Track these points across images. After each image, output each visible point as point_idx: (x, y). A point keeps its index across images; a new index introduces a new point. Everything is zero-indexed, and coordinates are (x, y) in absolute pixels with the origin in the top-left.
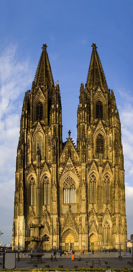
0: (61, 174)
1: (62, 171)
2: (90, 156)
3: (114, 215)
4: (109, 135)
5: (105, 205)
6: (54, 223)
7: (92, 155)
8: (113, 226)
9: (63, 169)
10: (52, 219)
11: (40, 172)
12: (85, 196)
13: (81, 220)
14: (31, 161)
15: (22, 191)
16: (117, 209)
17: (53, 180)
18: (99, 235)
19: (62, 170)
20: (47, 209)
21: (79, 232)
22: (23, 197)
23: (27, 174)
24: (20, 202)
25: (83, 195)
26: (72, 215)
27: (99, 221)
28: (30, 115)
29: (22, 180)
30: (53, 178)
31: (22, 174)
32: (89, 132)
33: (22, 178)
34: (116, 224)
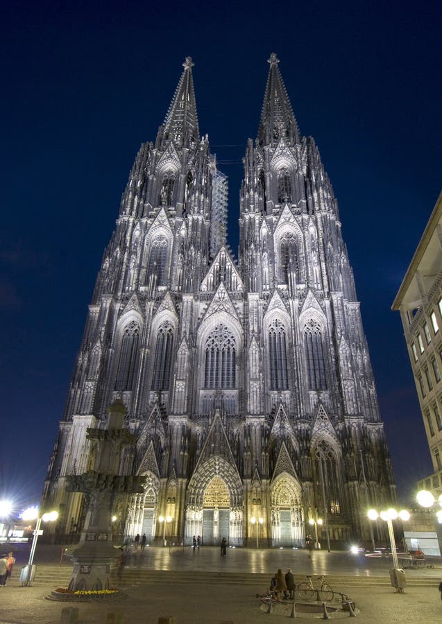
0: (201, 317)
1: (204, 312)
2: (267, 279)
3: (343, 420)
4: (307, 230)
5: (313, 394)
6: (174, 441)
7: (271, 278)
8: (344, 455)
9: (206, 307)
10: (171, 426)
11: (153, 310)
12: (257, 371)
13: (250, 435)
14: (134, 285)
15: (100, 350)
16: (351, 402)
17: (183, 329)
18: (304, 484)
19: (204, 309)
20: (160, 399)
21: (245, 473)
22: (98, 367)
23: (121, 313)
24: (87, 377)
25: (254, 368)
26: (225, 420)
27: (301, 439)
28: (146, 191)
29: (103, 326)
30: (184, 325)
31: (106, 311)
32: (264, 231)
33: (106, 319)
34: (352, 448)
